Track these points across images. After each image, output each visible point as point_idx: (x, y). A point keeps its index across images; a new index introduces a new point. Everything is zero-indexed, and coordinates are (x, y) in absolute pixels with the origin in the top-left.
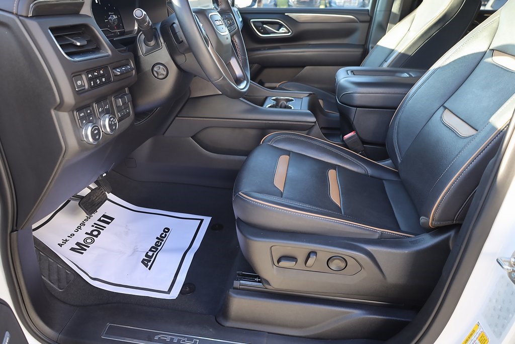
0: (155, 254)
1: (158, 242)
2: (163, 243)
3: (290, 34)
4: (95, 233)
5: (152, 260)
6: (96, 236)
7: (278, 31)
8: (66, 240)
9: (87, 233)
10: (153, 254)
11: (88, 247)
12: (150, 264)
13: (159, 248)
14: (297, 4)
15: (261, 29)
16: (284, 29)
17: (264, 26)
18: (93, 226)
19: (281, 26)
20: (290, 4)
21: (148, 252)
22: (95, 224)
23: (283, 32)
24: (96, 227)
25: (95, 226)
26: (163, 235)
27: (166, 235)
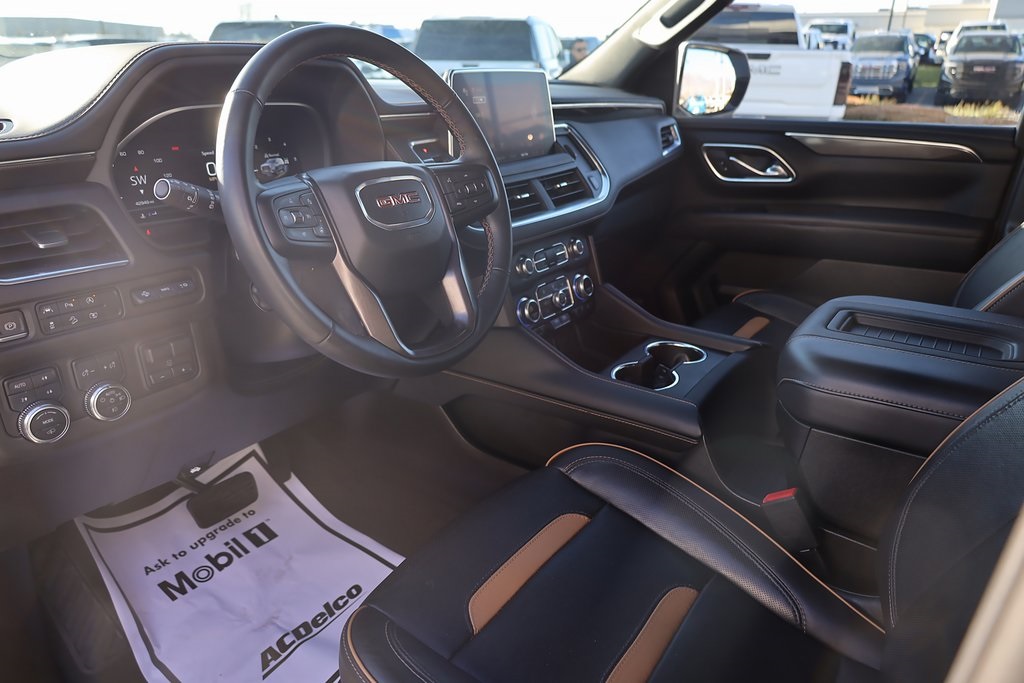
0: (298, 642)
1: (322, 615)
2: (330, 620)
3: (790, 180)
4: (222, 560)
5: (284, 655)
6: (220, 568)
7: (764, 170)
8: (164, 563)
9: (208, 557)
10: (294, 642)
11: (193, 587)
12: (273, 664)
13: (315, 630)
14: (963, 79)
15: (724, 166)
16: (780, 168)
17: (731, 158)
18: (227, 544)
19: (772, 161)
20: (944, 78)
21: (287, 634)
22: (234, 540)
23: (775, 175)
24: (231, 548)
25: (232, 544)
26: (341, 603)
27: (346, 603)
